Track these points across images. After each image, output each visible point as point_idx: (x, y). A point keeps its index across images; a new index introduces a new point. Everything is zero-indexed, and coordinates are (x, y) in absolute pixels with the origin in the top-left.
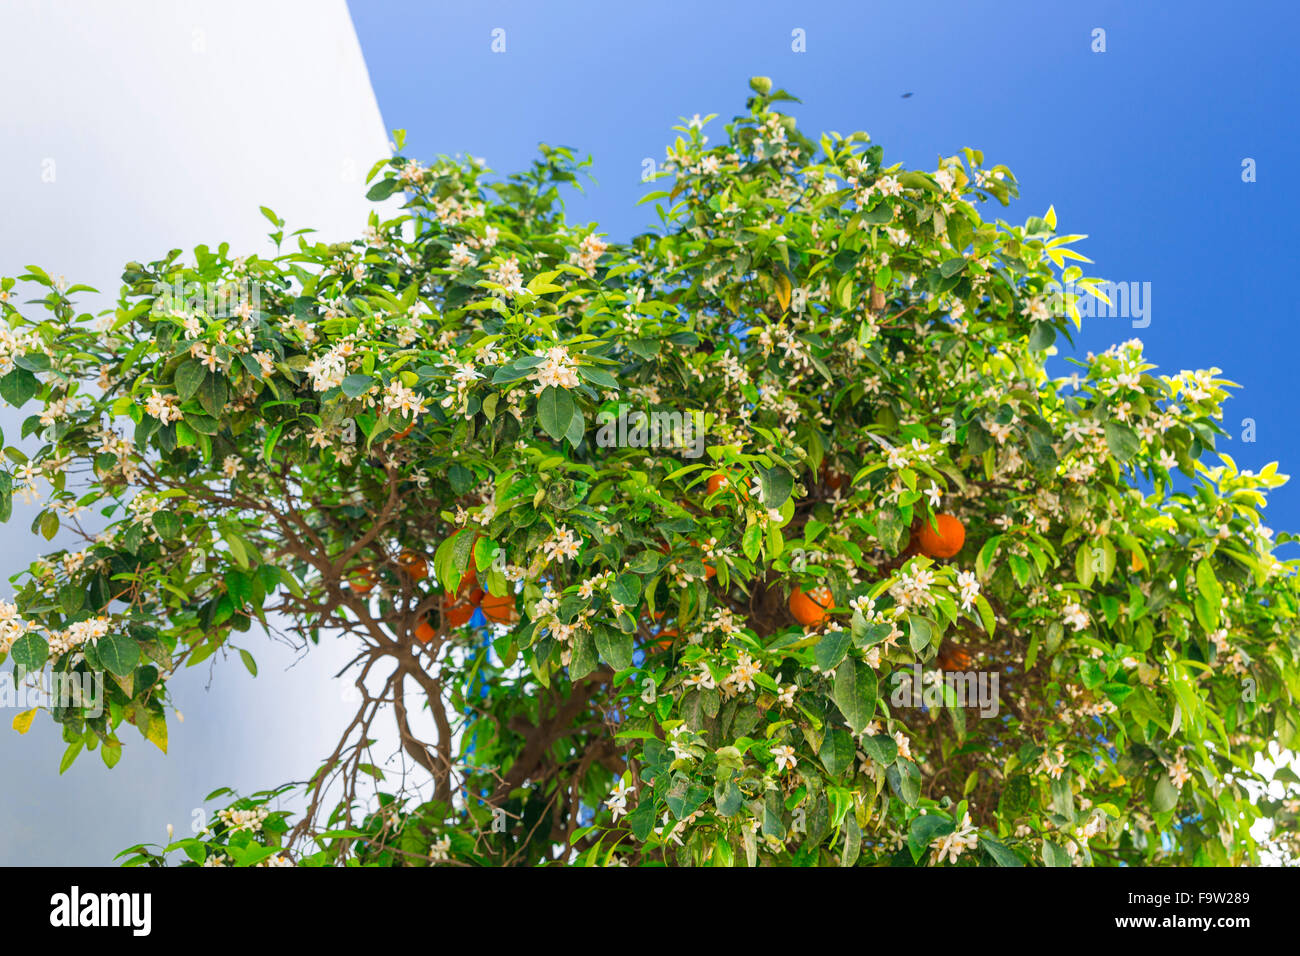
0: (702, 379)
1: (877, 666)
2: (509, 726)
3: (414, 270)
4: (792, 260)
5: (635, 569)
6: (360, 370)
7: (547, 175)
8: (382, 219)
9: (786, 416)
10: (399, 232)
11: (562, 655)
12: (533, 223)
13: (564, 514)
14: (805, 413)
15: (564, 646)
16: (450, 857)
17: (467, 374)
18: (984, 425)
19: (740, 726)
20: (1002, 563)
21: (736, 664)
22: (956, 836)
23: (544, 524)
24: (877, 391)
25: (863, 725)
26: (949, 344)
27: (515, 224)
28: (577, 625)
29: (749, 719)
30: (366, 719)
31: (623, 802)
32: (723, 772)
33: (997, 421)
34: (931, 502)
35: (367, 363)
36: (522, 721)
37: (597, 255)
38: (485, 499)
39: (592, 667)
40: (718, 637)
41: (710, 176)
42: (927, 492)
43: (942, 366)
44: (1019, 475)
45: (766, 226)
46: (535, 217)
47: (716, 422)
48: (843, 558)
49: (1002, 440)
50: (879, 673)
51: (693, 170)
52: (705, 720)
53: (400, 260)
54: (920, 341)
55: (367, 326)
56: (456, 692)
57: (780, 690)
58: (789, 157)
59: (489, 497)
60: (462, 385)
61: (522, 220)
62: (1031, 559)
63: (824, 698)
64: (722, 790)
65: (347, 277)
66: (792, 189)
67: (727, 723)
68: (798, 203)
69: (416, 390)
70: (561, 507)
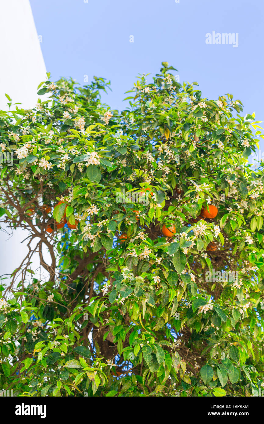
0: (140, 159)
1: (187, 254)
2: (74, 259)
3: (52, 118)
4: (171, 124)
5: (115, 219)
6: (32, 153)
7: (96, 86)
8: (42, 101)
9: (165, 172)
10: (47, 106)
11: (91, 244)
12: (90, 102)
13: (94, 200)
14: (171, 171)
15: (92, 241)
16: (54, 300)
17: (66, 157)
18: (226, 180)
19: (144, 269)
20: (228, 221)
21: (144, 250)
22: (207, 306)
23: (88, 203)
24: (194, 166)
25: (181, 271)
26: (218, 153)
27: (85, 102)
28: (96, 235)
29: (147, 267)
30: (29, 257)
31: (107, 290)
32: (137, 284)
33: (230, 179)
34: (208, 203)
35: (35, 151)
36: (78, 257)
37: (109, 118)
38: (70, 192)
39: (100, 248)
40: (139, 241)
41: (147, 93)
42: (207, 200)
43: (215, 159)
44: (236, 195)
45: (163, 113)
46: (91, 100)
47: (143, 173)
48: (180, 217)
49: (231, 185)
50: (187, 256)
51: (142, 91)
52: (133, 266)
53: (47, 114)
54: (209, 151)
55: (35, 139)
56: (58, 247)
57: (157, 259)
58: (172, 89)
59: (71, 191)
60: (64, 161)
61: (87, 100)
62: (237, 222)
63: (170, 262)
64: (137, 289)
65: (30, 121)
66: (172, 99)
67: (140, 268)
68: (174, 103)
69: (49, 161)
70: (93, 199)
